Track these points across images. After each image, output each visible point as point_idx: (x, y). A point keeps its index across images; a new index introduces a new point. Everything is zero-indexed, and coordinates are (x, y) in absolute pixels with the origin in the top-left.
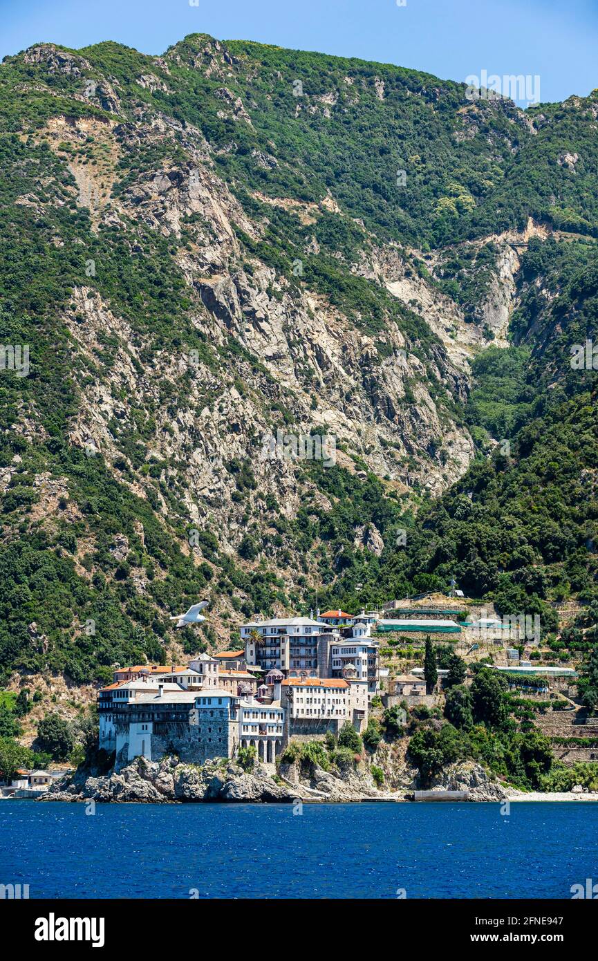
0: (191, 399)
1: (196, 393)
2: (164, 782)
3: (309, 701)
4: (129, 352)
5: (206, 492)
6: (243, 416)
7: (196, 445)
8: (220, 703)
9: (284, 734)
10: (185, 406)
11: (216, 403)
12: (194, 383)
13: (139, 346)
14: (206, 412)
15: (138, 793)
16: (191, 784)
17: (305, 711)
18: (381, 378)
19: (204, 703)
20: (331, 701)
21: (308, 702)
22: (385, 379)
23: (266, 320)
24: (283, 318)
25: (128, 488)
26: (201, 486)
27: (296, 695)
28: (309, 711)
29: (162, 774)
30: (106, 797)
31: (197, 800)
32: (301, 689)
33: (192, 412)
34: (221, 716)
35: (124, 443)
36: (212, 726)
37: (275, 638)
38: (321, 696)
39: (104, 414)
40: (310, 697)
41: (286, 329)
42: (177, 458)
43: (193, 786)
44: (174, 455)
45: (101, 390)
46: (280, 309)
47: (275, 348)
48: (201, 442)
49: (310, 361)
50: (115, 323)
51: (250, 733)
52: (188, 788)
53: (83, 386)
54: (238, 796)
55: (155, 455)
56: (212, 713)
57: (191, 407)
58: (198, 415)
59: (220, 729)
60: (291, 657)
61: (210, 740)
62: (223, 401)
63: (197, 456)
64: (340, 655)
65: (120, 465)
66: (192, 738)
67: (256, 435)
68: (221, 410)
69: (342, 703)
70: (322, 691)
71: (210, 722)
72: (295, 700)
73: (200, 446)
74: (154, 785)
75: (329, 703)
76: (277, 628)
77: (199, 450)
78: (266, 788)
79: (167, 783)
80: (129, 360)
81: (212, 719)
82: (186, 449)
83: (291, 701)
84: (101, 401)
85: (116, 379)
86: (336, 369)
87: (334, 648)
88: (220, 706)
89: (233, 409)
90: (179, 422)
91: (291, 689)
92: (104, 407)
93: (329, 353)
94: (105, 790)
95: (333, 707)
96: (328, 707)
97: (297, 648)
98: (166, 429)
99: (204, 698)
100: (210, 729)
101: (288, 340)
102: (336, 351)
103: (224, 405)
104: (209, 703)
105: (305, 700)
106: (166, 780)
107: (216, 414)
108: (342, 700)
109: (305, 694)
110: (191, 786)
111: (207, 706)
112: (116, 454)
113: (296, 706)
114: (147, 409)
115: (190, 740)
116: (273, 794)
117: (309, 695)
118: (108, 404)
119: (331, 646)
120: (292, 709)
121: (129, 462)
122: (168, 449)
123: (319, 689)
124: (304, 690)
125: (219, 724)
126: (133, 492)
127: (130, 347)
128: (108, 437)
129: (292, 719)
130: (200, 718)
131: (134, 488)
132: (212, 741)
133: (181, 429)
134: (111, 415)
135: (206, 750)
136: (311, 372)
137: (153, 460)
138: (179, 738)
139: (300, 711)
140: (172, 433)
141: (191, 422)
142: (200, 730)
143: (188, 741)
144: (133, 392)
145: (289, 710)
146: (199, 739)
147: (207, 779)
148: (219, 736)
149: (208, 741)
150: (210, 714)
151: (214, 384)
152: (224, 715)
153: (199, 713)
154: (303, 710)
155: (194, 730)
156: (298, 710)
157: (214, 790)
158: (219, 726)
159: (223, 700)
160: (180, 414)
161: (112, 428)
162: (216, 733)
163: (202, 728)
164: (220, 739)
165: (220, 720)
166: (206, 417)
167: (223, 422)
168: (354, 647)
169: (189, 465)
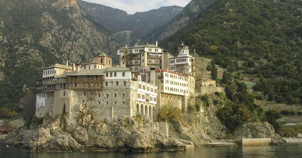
0: (71, 39)
2: (80, 134)
3: (172, 83)
4: (56, 28)
7: (72, 49)
8: (124, 75)
9: (157, 103)
10: (70, 41)
12: (72, 36)
13: (59, 27)
14: (74, 42)
16: (102, 136)
18: (112, 45)
19: (111, 76)
20: (182, 84)
23: (87, 30)
24: (90, 31)
27: (165, 78)
29: (79, 128)
34: (125, 85)
35: (54, 46)
36: (117, 93)
37: (138, 54)
38: (177, 80)
39: (50, 39)
40: (172, 81)
41: (91, 33)
42: (67, 52)
45: (48, 34)
46: (90, 29)
47: (89, 36)
49: (96, 40)
50: (53, 21)
51: (141, 99)
52: (101, 139)
53: (44, 32)
56: (117, 83)
59: (124, 95)
61: (116, 102)
63: (72, 52)
64: (176, 63)
65: (53, 51)
66: (102, 102)
67: (86, 49)
68: (78, 42)
71: (116, 90)
72: (164, 81)
73: (73, 50)
74: (73, 136)
76: (139, 49)
77: (73, 51)
78: (159, 139)
79: (83, 135)
80: (56, 29)
81: (117, 87)
82: (70, 50)
83: (162, 82)
84: (49, 36)
85: (53, 33)
87: (171, 60)
88: (124, 78)
89: (81, 43)
91: (162, 74)
92: (49, 38)
98: (65, 45)
100: (116, 95)
101: (92, 35)
102: (102, 39)
104: (115, 75)
105: (169, 82)
106: (82, 132)
108: (186, 85)
109: (169, 79)
110: (103, 138)
111: (113, 78)
113: (165, 85)
114: (60, 40)
115: (100, 102)
117: (171, 79)
118: (51, 37)
119: (169, 59)
120: (162, 87)
121: (55, 50)
124: (169, 76)
125: (123, 91)
126: (56, 56)
127: (57, 27)
128: (50, 45)
129: (162, 93)
130: (108, 86)
131: (56, 55)
132: (117, 104)
133: (68, 45)
134: (51, 40)
135: (113, 110)
136: (96, 42)
137: (61, 51)
138: (92, 102)
139: (167, 88)
140: (66, 46)
141: (71, 44)
142: (108, 95)
143: (98, 103)
144: (57, 36)
145: (160, 88)
146: (107, 102)
147: (115, 132)
148: (123, 100)
149: (114, 104)
150: (116, 84)
151: (77, 37)
152: (127, 84)
153: (107, 83)
154: (168, 88)
155: (103, 95)
156: (166, 87)
157: (122, 141)
158: (123, 93)
159: (126, 73)
160: (68, 42)
161: (51, 42)
162: (120, 98)
163: (110, 94)
164: (124, 102)
165: (124, 88)
166: (75, 44)
167: (78, 45)
168: (185, 58)
169: (70, 54)
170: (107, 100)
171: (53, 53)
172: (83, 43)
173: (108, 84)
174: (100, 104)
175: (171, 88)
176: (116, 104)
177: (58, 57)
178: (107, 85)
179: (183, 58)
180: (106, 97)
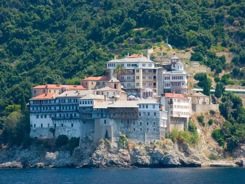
2: (123, 155)
3: (178, 107)
9: (167, 126)
15: (115, 162)
16: (141, 156)
19: (144, 107)
20: (185, 107)
27: (174, 103)
29: (121, 150)
30: (97, 164)
31: (146, 166)
34: (155, 115)
36: (149, 121)
38: (182, 104)
40: (178, 105)
43: (143, 157)
52: (141, 158)
54: (175, 163)
56: (149, 113)
59: (154, 123)
64: (171, 80)
66: (136, 129)
71: (148, 119)
72: (174, 106)
76: (131, 64)
78: (181, 158)
79: (126, 155)
81: (149, 117)
83: (172, 107)
87: (165, 76)
88: (154, 109)
91: (172, 100)
94: (96, 160)
99: (143, 105)
100: (148, 123)
104: (147, 107)
106: (125, 153)
108: (188, 106)
110: (142, 157)
111: (145, 109)
113: (175, 110)
116: (185, 162)
120: (172, 111)
123: (181, 100)
124: (177, 101)
125: (153, 120)
129: (172, 117)
130: (141, 116)
135: (146, 135)
138: (128, 128)
139: (175, 113)
142: (141, 123)
143: (133, 130)
145: (170, 112)
146: (141, 129)
147: (150, 153)
150: (147, 114)
153: (140, 113)
155: (137, 123)
157: (157, 159)
158: (154, 122)
159: (156, 106)
162: (151, 126)
163: (143, 122)
164: (154, 129)
165: (155, 118)
168: (181, 76)
170: (140, 127)
174: (134, 130)
175: (178, 112)
176: (148, 130)
179: (179, 76)
180: (140, 125)
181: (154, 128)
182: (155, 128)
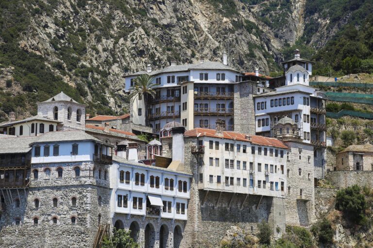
0: (112, 32)
1: (115, 28)
3: (229, 163)
5: (121, 93)
6: (148, 45)
7: (115, 61)
8: (75, 151)
9: (188, 217)
10: (108, 36)
11: (129, 36)
12: (114, 22)
14: (121, 41)
17: (223, 180)
19: (47, 154)
20: (263, 167)
21: (227, 165)
22: (237, 42)
25: (62, 79)
26: (118, 88)
27: (208, 153)
28: (230, 180)
32: (217, 144)
33: (112, 40)
35: (62, 52)
36: (59, 195)
37: (174, 89)
38: (248, 157)
39: (49, 35)
40: (230, 158)
41: (175, 10)
42: (101, 68)
44: (98, 66)
47: (169, 20)
48: (118, 60)
49: (190, 31)
51: (130, 210)
55: (85, 63)
56: (60, 171)
57: (112, 37)
58: (116, 43)
59: (74, 199)
60: (196, 115)
61: (55, 219)
62: (134, 35)
63: (115, 68)
64: (270, 110)
65: (59, 66)
66: (23, 218)
67: (156, 59)
68: (132, 40)
69: (280, 172)
70: (249, 149)
71: (57, 188)
72: (206, 160)
73: (117, 62)
75: (259, 170)
76: (176, 76)
77: (117, 65)
81: (60, 183)
83: (201, 163)
84: (46, 26)
86: (206, 35)
87: (258, 101)
88: (75, 158)
89: (141, 41)
90: (102, 45)
91: (200, 143)
92: (48, 30)
93: (202, 26)
95: (267, 176)
96: (259, 176)
97: (204, 102)
98: (94, 49)
100: (55, 200)
102: (206, 25)
103: (135, 37)
104: (56, 153)
105: (222, 162)
107: (129, 43)
108: (279, 167)
109: (222, 153)
111: (51, 158)
112: (55, 59)
113: (207, 170)
114: (81, 36)
115: (18, 220)
117: (228, 155)
118: (52, 29)
120: (201, 175)
121: (65, 65)
122: (95, 62)
123: (245, 146)
124: (222, 147)
125: (71, 191)
126: (66, 82)
128: (51, 49)
129: (202, 192)
130: (39, 180)
131: (66, 79)
132: (58, 223)
133: (105, 50)
134: (53, 36)
136: (191, 36)
137: (83, 66)
139: (215, 179)
140: (98, 52)
141: (111, 46)
142: (37, 201)
143: (14, 223)
144: (71, 24)
145: (197, 178)
146: (36, 220)
148: (71, 213)
149: (52, 222)
150: (56, 174)
151: (128, 24)
152: (81, 174)
153: (36, 172)
154: (219, 177)
155: (26, 201)
156: (211, 176)
158: (72, 195)
159: (80, 147)
160: (104, 41)
161: (53, 44)
162: (66, 208)
163: (41, 198)
164: (73, 219)
165: (75, 183)
166: (122, 44)
167: (134, 48)
168: (290, 96)
169: (109, 74)
170: (35, 214)
171: (57, 73)
172: (146, 43)
173: (40, 174)
174: (18, 223)
175: (227, 178)
176: (55, 222)
177: (70, 84)
178: (36, 177)
179: (286, 96)
180: (34, 207)
181: (73, 213)
182: (76, 215)
